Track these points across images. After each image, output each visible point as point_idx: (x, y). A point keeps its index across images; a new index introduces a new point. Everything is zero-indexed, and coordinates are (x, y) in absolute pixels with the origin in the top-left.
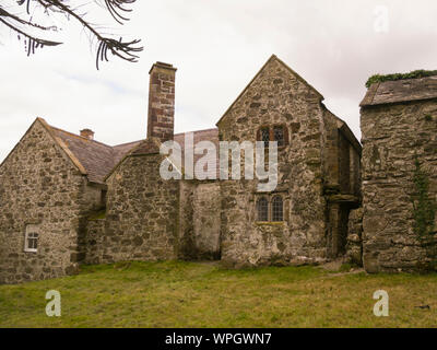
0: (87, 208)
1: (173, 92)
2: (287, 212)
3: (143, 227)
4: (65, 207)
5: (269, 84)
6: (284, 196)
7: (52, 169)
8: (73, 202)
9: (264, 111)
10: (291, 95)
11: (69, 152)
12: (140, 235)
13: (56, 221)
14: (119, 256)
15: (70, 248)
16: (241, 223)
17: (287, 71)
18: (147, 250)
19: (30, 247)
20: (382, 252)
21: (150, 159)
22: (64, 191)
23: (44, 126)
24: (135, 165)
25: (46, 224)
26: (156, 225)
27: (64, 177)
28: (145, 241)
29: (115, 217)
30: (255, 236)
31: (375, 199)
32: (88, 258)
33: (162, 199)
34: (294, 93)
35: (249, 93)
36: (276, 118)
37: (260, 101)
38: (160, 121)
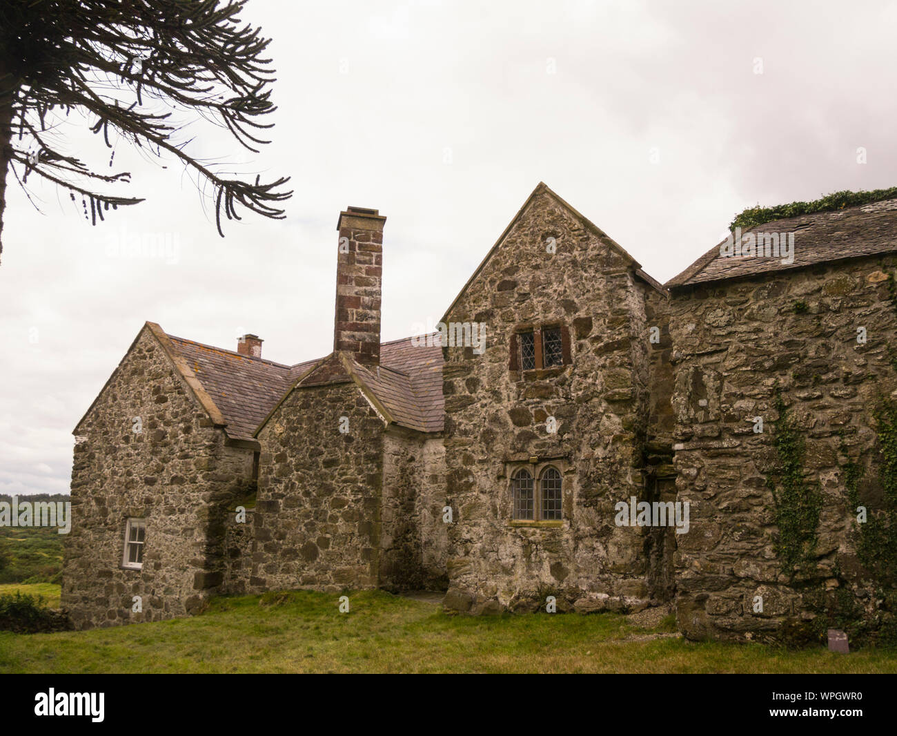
0: (225, 488)
1: (379, 262)
2: (569, 501)
3: (320, 525)
4: (187, 486)
5: (533, 242)
6: (562, 467)
7: (168, 416)
8: (200, 477)
9: (524, 296)
10: (574, 262)
11: (196, 384)
12: (314, 541)
13: (172, 511)
14: (277, 580)
15: (195, 563)
16: (484, 522)
17: (566, 215)
18: (325, 570)
19: (132, 559)
20: (713, 596)
21: (331, 394)
22: (186, 456)
23: (157, 338)
24: (306, 406)
25: (158, 518)
26: (340, 522)
27: (187, 430)
28: (322, 553)
29: (271, 506)
30: (509, 549)
31: (697, 483)
32: (226, 583)
33: (352, 471)
34: (579, 259)
35: (496, 262)
36: (546, 309)
37: (516, 276)
38: (353, 319)
